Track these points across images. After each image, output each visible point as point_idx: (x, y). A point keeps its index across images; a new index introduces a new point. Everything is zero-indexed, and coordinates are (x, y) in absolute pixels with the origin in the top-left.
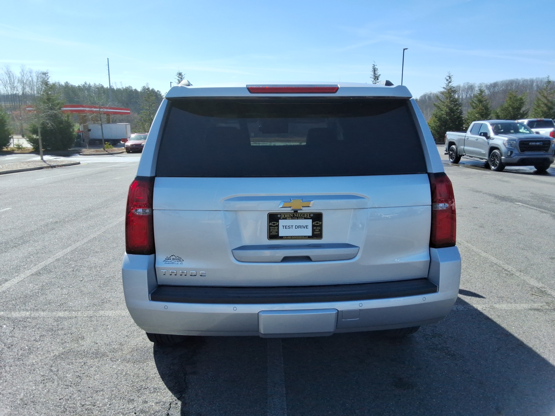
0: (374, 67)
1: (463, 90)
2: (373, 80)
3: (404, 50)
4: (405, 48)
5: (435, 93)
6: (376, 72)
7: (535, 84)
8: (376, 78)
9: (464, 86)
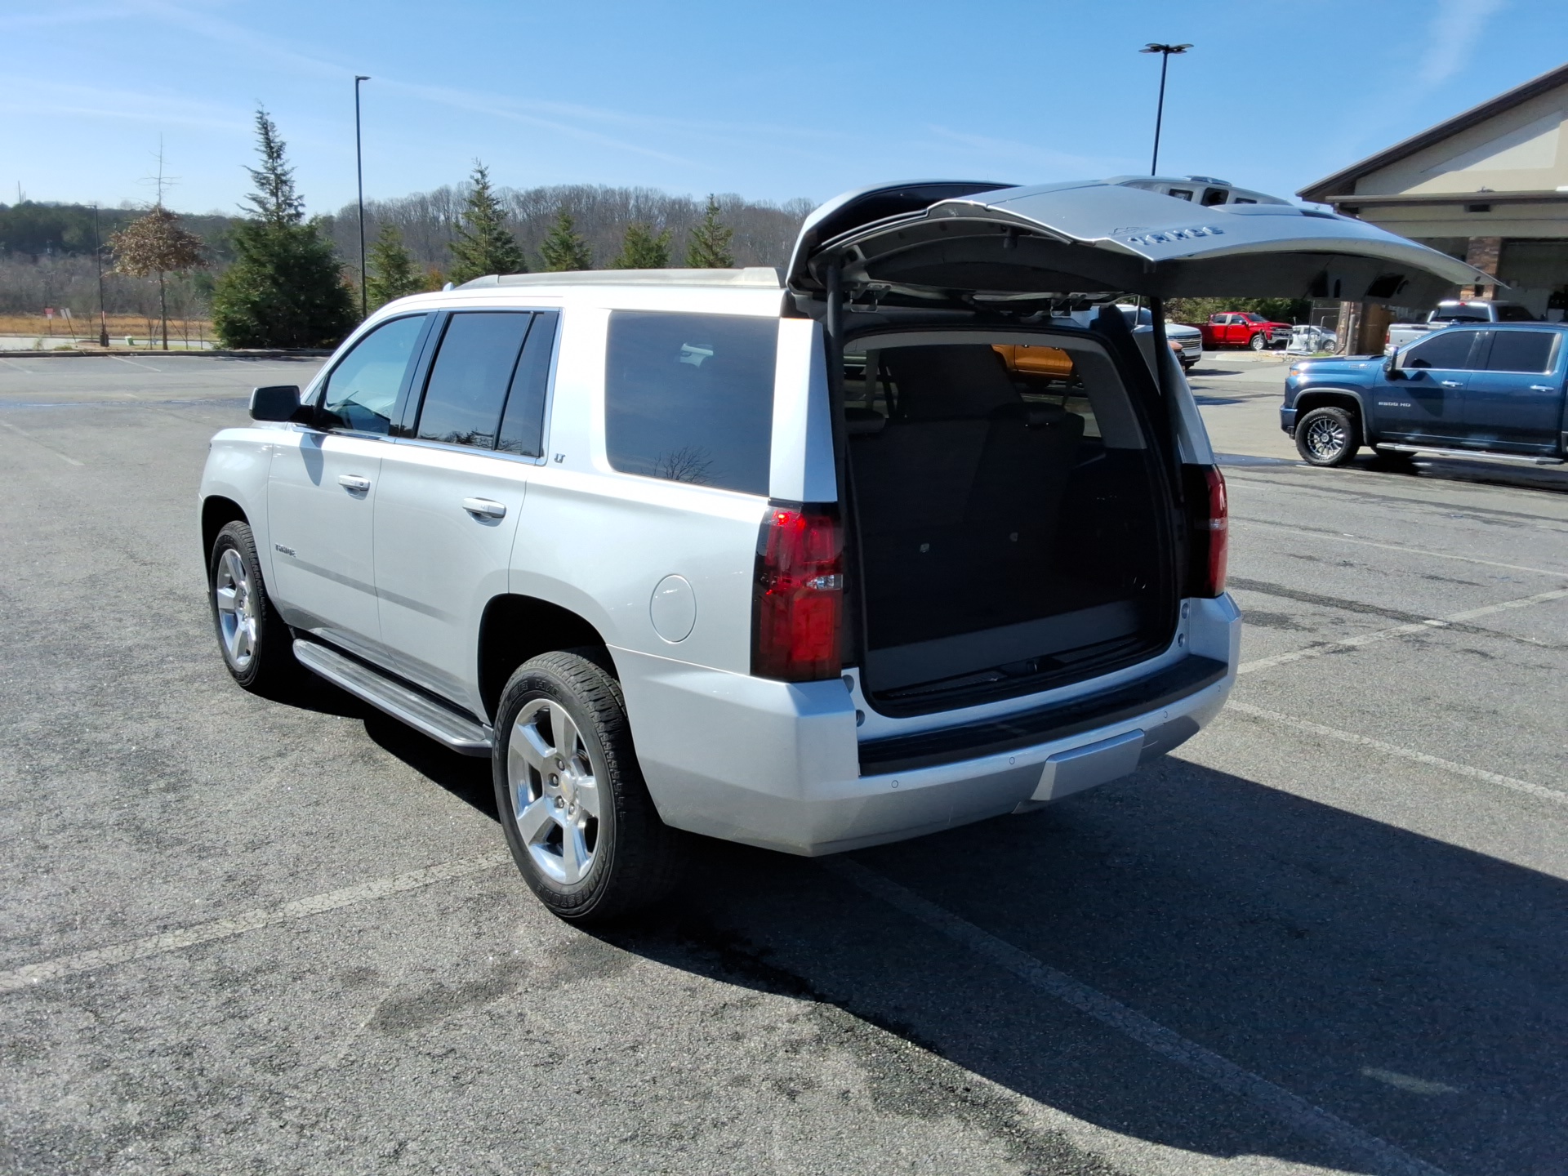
0: (261, 118)
1: (458, 204)
2: (265, 157)
3: (358, 80)
4: (360, 75)
5: (382, 203)
6: (270, 134)
7: (632, 202)
8: (273, 153)
9: (460, 193)
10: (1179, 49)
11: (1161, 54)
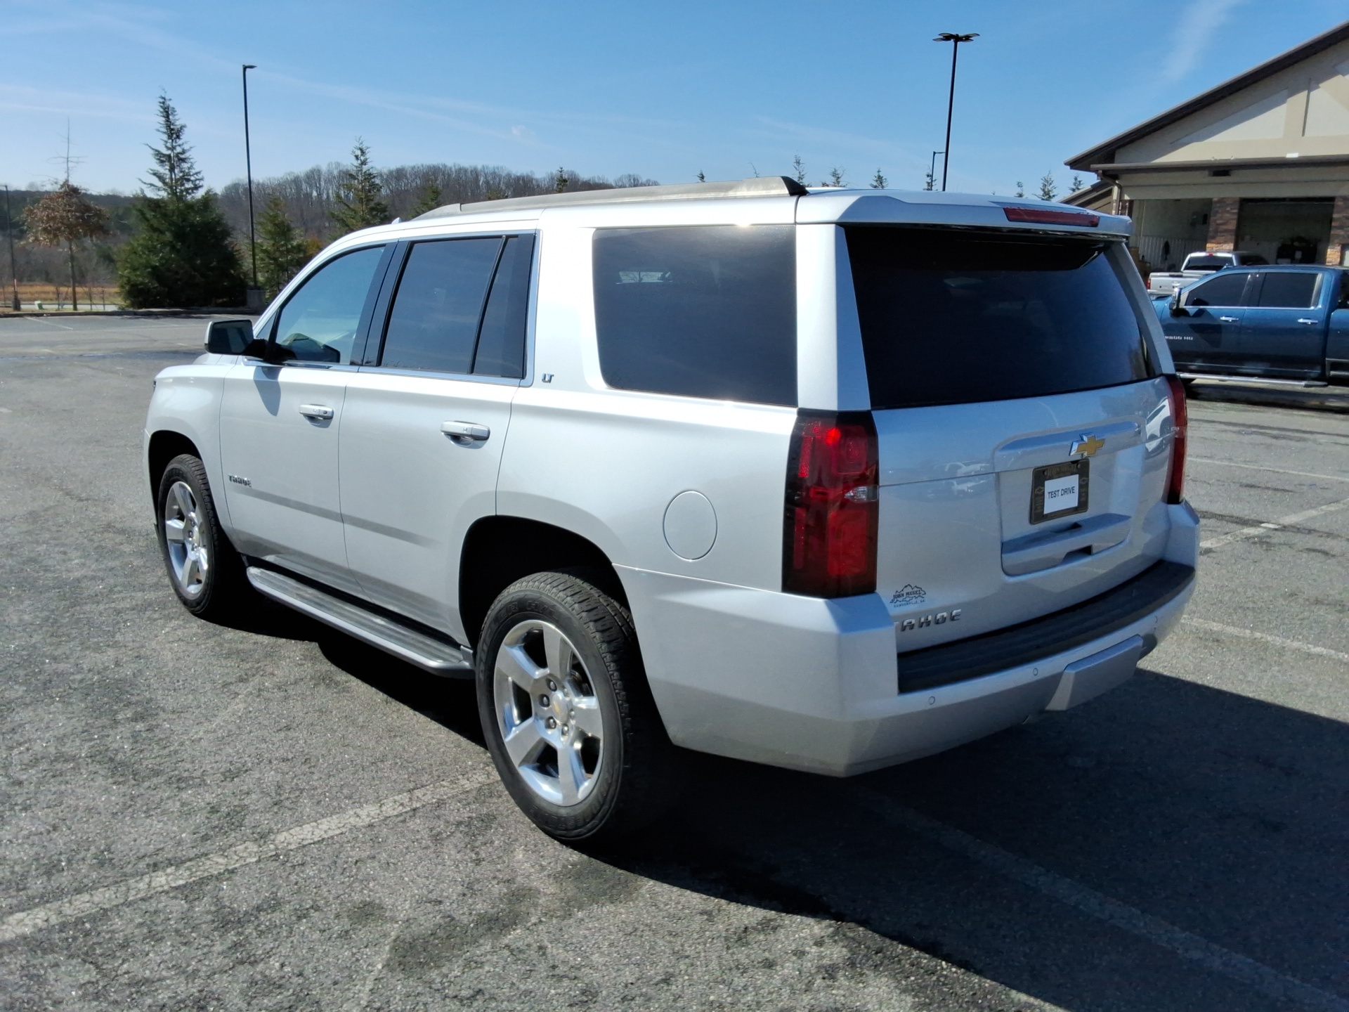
0: (163, 103)
1: (328, 181)
2: (165, 137)
3: (245, 68)
4: (247, 65)
6: (171, 117)
8: (172, 134)
9: (330, 173)
10: (967, 38)
11: (952, 42)
